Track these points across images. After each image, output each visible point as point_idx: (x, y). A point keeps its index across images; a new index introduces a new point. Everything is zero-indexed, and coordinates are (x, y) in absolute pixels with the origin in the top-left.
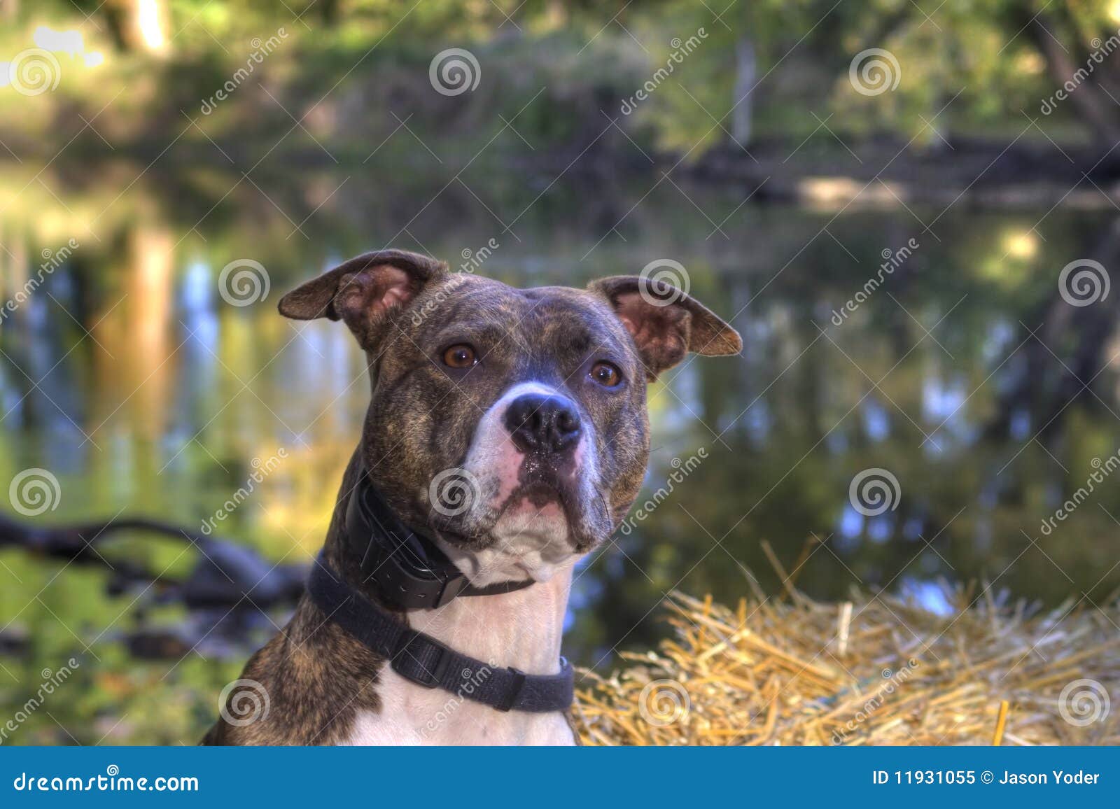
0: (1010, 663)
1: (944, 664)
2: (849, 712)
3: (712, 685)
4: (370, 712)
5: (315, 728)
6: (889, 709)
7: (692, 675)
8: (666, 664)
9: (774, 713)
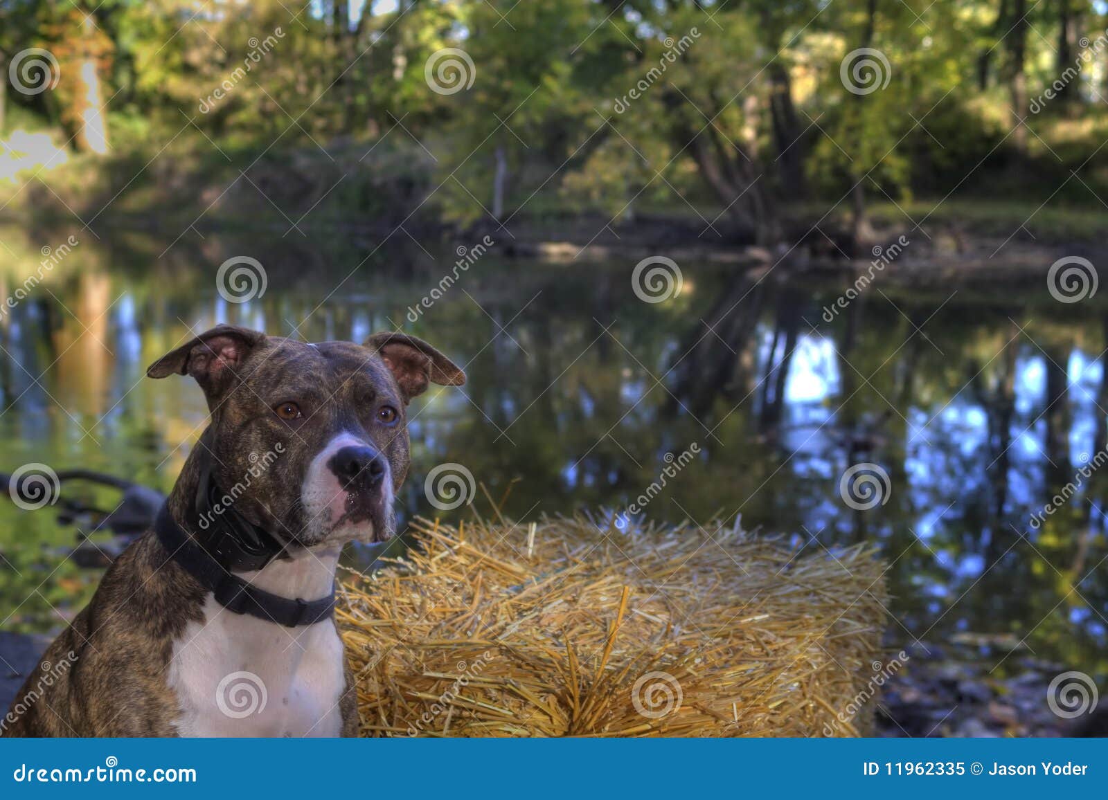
0: (641, 561)
1: (596, 563)
2: (530, 595)
3: (438, 578)
4: (197, 624)
5: (158, 627)
6: (557, 593)
7: (426, 571)
8: (409, 564)
9: (478, 597)
